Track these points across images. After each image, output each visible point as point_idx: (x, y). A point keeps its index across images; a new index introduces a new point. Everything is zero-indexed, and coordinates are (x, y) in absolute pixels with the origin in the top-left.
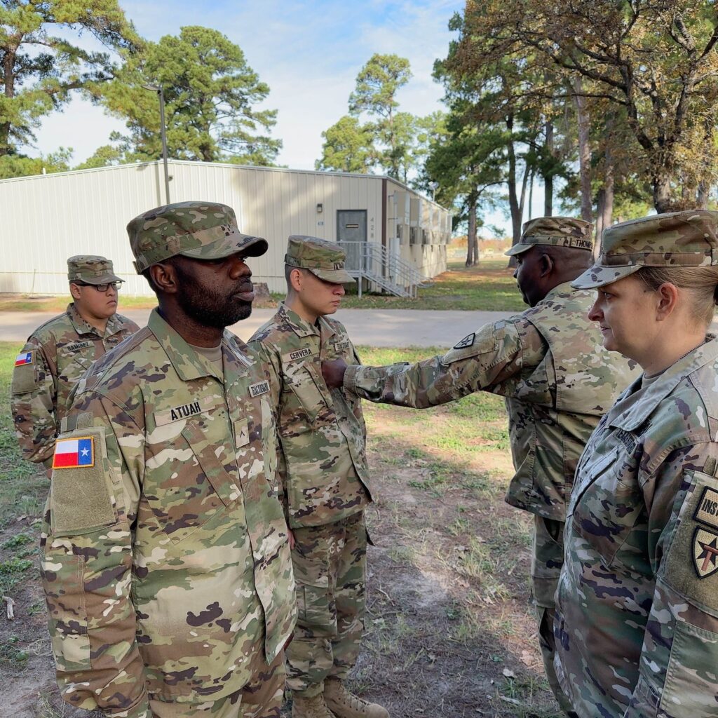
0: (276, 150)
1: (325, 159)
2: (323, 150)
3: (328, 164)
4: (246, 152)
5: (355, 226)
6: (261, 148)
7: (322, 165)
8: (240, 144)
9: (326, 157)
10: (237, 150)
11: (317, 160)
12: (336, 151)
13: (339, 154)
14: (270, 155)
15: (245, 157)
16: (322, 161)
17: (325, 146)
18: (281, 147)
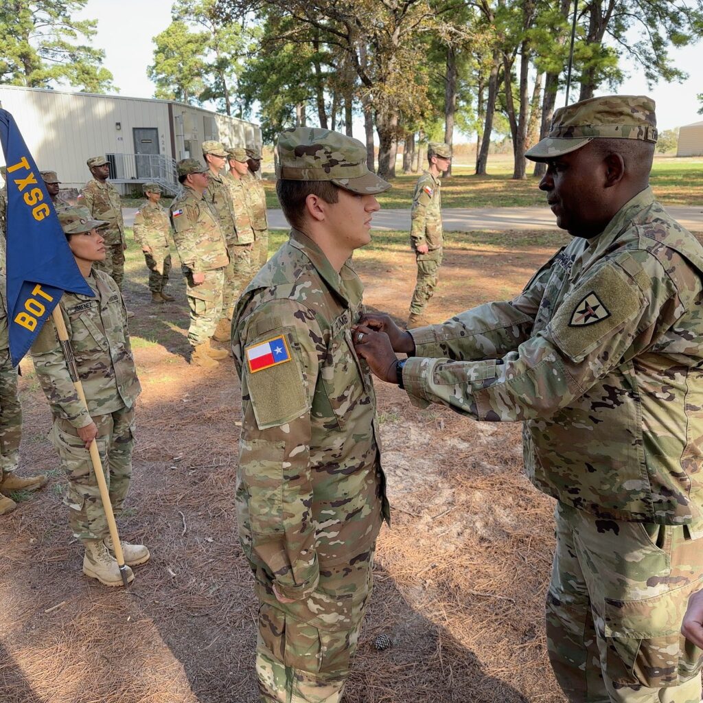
0: (100, 60)
1: (156, 66)
2: (154, 56)
3: (159, 71)
4: (68, 61)
5: (149, 141)
6: (83, 57)
7: (154, 71)
8: (62, 54)
9: (158, 63)
10: (59, 58)
11: (149, 66)
12: (167, 58)
13: (170, 61)
14: (93, 64)
15: (68, 66)
16: (154, 67)
17: (156, 53)
18: (104, 57)
